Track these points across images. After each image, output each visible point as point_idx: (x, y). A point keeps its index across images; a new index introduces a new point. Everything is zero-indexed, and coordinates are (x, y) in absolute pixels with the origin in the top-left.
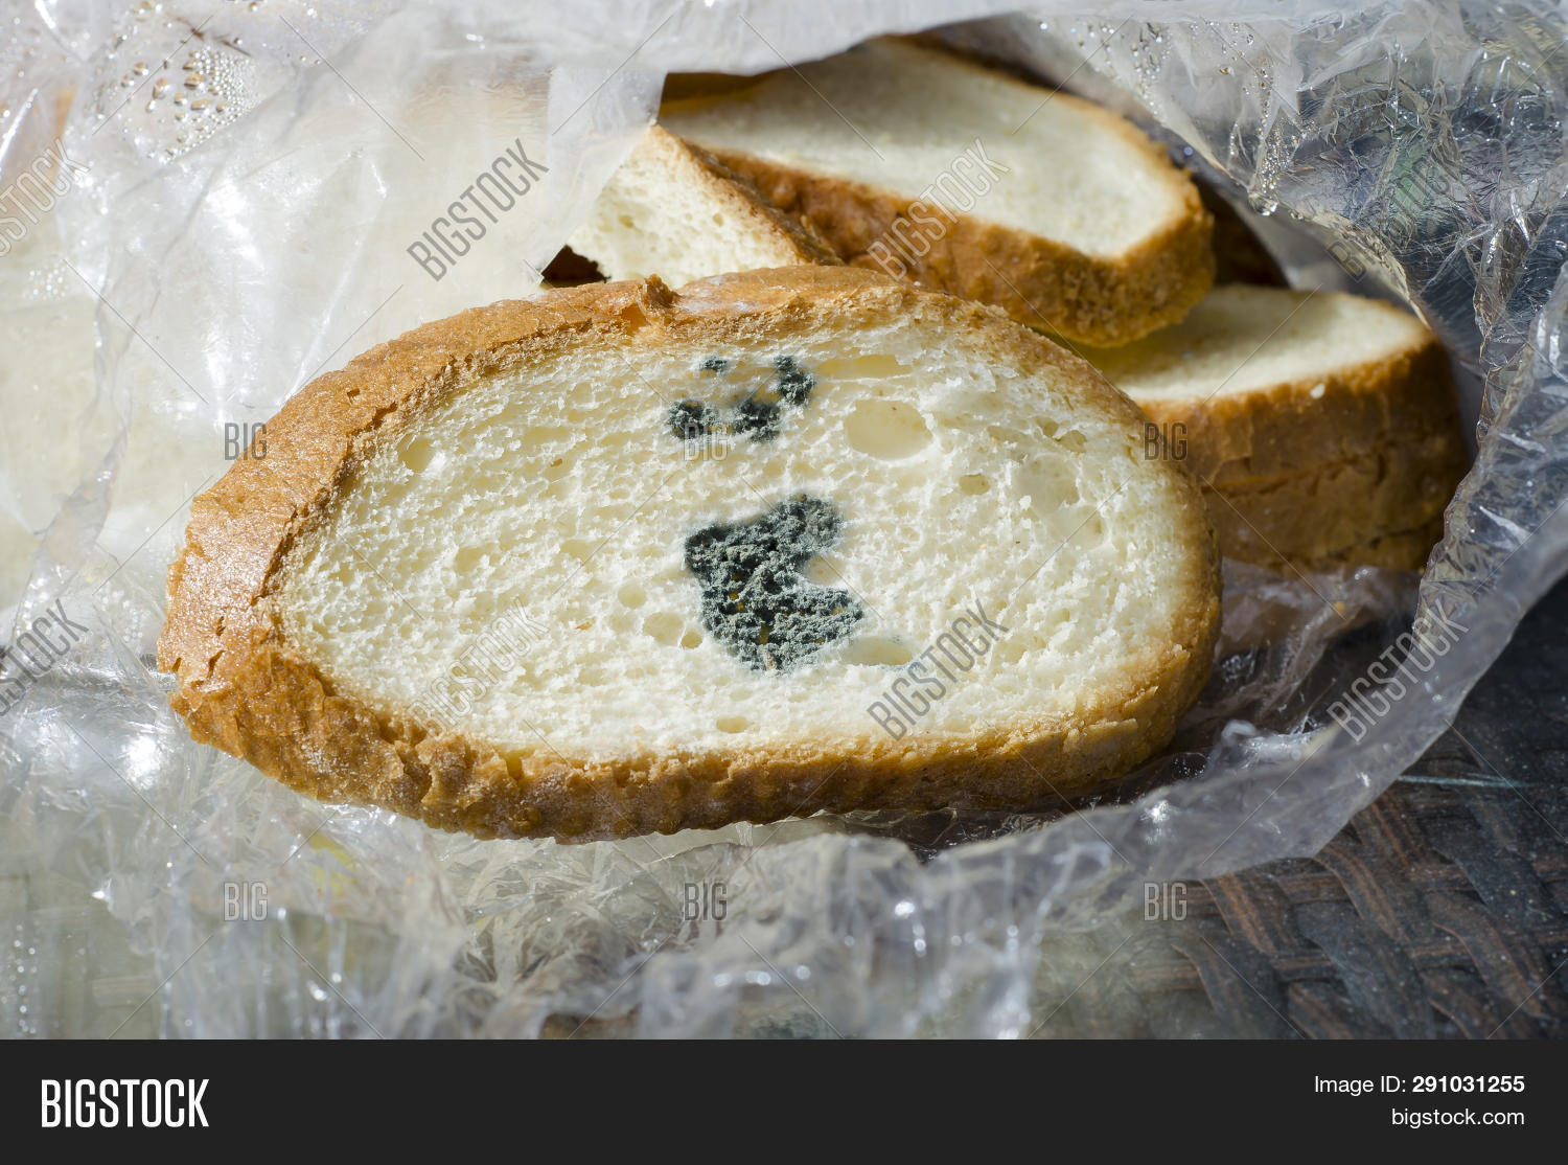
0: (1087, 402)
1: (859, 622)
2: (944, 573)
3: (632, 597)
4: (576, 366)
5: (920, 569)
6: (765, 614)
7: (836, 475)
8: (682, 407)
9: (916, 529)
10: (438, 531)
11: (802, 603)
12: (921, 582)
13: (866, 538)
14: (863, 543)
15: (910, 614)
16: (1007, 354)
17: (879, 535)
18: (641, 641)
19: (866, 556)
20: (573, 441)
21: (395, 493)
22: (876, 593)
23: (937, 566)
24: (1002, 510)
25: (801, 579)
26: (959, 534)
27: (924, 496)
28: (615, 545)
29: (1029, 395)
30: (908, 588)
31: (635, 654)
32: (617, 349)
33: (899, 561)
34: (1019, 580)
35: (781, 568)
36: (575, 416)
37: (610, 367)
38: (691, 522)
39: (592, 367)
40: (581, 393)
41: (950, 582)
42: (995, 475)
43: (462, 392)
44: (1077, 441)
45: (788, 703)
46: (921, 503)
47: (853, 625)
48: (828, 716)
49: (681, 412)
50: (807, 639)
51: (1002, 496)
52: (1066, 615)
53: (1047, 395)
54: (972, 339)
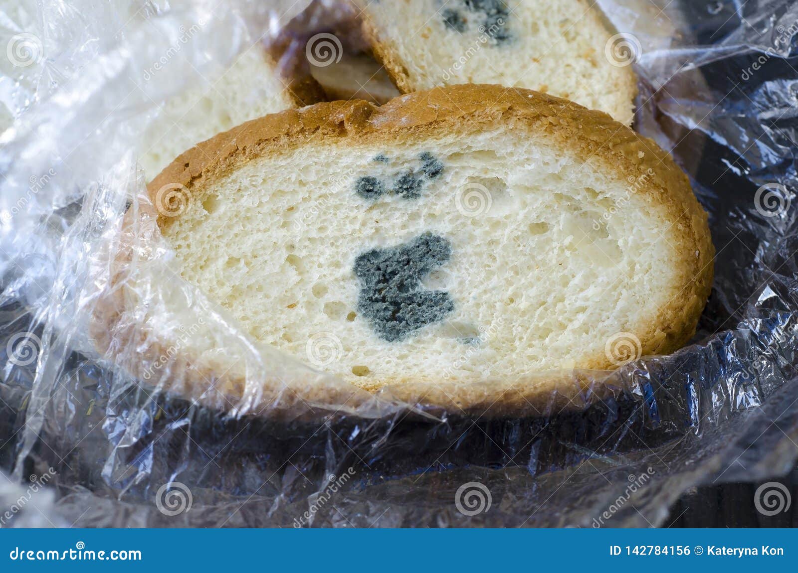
0: (619, 179)
1: (450, 313)
2: (509, 283)
3: (319, 291)
4: (305, 155)
5: (495, 280)
6: (396, 304)
7: (451, 221)
8: (363, 180)
9: (496, 255)
10: (217, 246)
11: (419, 299)
12: (493, 289)
13: (464, 260)
14: (463, 264)
15: (483, 308)
16: (567, 150)
17: (473, 259)
18: (321, 317)
19: (463, 271)
20: (300, 196)
21: (196, 224)
22: (465, 294)
23: (505, 279)
24: (554, 244)
25: (421, 284)
26: (523, 259)
27: (504, 235)
28: (315, 259)
29: (580, 175)
30: (485, 292)
31: (316, 325)
32: (330, 145)
33: (483, 275)
34: (558, 287)
35: (410, 276)
36: (302, 183)
37: (324, 156)
38: (360, 247)
39: (314, 156)
40: (306, 169)
41: (511, 290)
42: (553, 222)
43: (239, 168)
44: (608, 203)
45: (396, 360)
46: (501, 241)
47: (446, 314)
48: (416, 370)
49: (363, 183)
50: (417, 321)
51: (555, 236)
52: (583, 309)
53: (592, 175)
54: (544, 141)
